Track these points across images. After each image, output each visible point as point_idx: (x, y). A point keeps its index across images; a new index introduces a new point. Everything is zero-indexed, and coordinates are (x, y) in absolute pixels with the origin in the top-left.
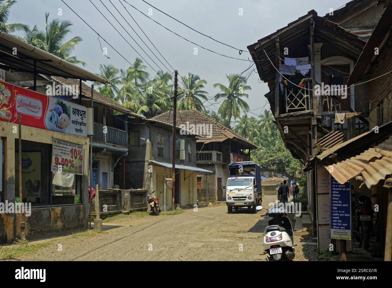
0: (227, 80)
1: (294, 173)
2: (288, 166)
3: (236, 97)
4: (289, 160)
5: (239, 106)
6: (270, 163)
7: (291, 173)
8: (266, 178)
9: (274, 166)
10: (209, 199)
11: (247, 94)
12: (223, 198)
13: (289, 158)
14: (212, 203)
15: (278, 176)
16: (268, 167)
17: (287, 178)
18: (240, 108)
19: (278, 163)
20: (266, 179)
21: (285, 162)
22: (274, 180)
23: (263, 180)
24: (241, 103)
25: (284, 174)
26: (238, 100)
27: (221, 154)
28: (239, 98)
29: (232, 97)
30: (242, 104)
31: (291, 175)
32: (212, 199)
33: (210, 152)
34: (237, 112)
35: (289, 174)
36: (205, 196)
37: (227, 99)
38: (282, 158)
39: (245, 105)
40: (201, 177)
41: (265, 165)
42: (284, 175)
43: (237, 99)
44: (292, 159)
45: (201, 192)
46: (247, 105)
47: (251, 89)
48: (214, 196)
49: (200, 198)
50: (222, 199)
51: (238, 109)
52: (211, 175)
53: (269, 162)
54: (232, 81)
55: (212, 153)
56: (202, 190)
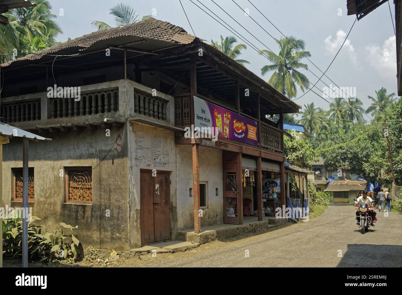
0: (278, 45)
1: (377, 172)
2: (367, 162)
3: (290, 69)
4: (367, 153)
5: (294, 80)
6: (339, 158)
7: (372, 171)
8: (335, 180)
9: (345, 162)
10: (112, 238)
11: (305, 64)
12: (174, 233)
13: (368, 151)
14: (120, 252)
15: (352, 179)
16: (337, 164)
17: (365, 180)
18: (296, 83)
19: (351, 159)
20: (335, 182)
21: (362, 156)
22: (346, 184)
23: (332, 184)
24: (297, 77)
25: (361, 175)
26: (293, 72)
27: (166, 102)
28: (294, 70)
29: (285, 69)
30: (299, 78)
31: (372, 175)
32: (120, 239)
33: (113, 85)
34: (291, 89)
35: (369, 174)
36: (101, 228)
37: (277, 71)
38: (357, 150)
39: (304, 79)
40: (91, 167)
41: (332, 161)
42: (360, 177)
43: (291, 71)
44: (372, 152)
45: (92, 216)
46: (306, 79)
47: (310, 55)
48: (123, 231)
49: (90, 234)
50: (173, 236)
51: (293, 85)
52: (115, 161)
53: (337, 156)
54: (284, 47)
55: (117, 89)
56: (93, 208)
